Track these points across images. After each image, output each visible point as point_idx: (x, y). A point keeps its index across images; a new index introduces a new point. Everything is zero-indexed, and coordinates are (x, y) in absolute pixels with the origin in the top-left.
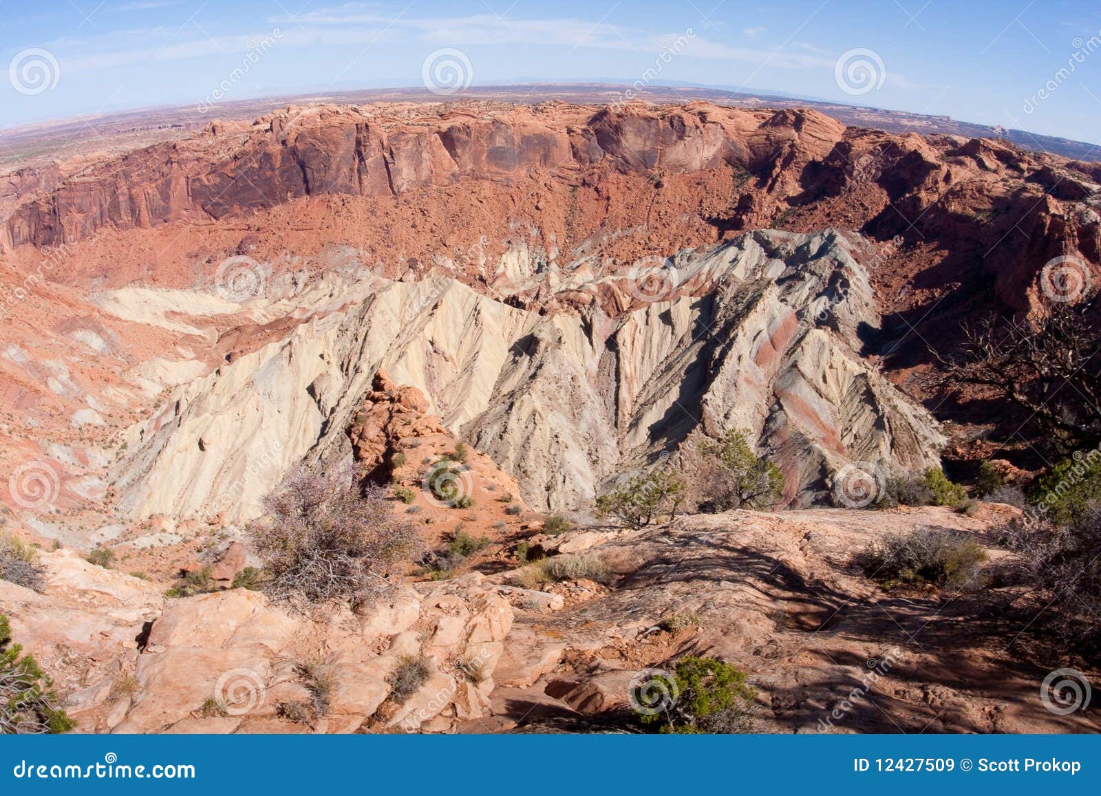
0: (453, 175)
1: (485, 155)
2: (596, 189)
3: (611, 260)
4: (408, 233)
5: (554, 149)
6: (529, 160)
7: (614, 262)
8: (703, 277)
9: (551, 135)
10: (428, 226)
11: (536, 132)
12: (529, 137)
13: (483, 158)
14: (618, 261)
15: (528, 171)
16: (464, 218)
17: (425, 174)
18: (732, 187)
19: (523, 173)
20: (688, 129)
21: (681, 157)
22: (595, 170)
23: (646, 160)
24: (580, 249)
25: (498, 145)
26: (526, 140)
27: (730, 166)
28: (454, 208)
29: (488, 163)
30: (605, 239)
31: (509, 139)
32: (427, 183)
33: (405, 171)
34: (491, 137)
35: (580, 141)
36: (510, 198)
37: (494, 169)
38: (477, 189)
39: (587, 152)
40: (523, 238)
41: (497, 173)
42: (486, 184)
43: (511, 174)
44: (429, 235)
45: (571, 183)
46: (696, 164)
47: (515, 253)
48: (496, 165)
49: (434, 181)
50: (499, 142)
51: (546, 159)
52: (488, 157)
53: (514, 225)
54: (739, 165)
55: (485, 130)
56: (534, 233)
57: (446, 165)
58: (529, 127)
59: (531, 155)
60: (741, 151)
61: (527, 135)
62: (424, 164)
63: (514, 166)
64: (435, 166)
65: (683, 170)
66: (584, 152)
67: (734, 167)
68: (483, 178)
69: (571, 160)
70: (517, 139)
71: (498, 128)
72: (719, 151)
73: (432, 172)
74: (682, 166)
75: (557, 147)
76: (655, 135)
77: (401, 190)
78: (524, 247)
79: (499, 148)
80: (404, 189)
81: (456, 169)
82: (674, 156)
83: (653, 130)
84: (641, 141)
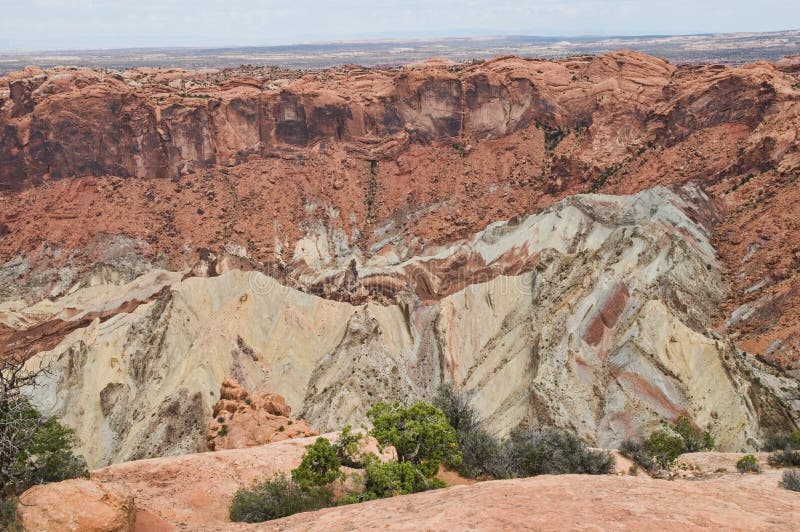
0: (240, 153)
1: (274, 129)
2: (397, 163)
3: (416, 239)
4: (194, 221)
5: (349, 122)
6: (322, 134)
7: (421, 242)
9: (344, 106)
10: (217, 212)
11: (328, 103)
12: (320, 109)
13: (272, 133)
14: (425, 240)
15: (322, 146)
16: (255, 202)
17: (207, 152)
18: (544, 151)
19: (316, 148)
21: (486, 121)
22: (395, 142)
23: (449, 126)
24: (384, 230)
25: (287, 118)
26: (319, 111)
27: (540, 127)
28: (242, 191)
29: (278, 139)
30: (408, 217)
31: (300, 111)
32: (210, 163)
33: (185, 150)
34: (278, 110)
35: (377, 110)
37: (285, 145)
38: (267, 169)
39: (385, 123)
40: (321, 221)
41: (288, 150)
42: (277, 162)
43: (305, 151)
44: (217, 222)
45: (370, 158)
46: (503, 128)
47: (314, 237)
48: (287, 141)
49: (218, 161)
50: (289, 115)
51: (340, 132)
52: (277, 132)
53: (310, 208)
54: (551, 124)
55: (272, 103)
56: (333, 214)
57: (231, 143)
58: (320, 98)
59: (324, 129)
60: (553, 108)
61: (318, 106)
62: (206, 142)
63: (306, 142)
64: (218, 144)
65: (489, 135)
66: (381, 123)
67: (545, 127)
68: (273, 156)
69: (367, 133)
70: (308, 111)
71: (287, 100)
72: (528, 111)
73: (216, 151)
74: (489, 131)
75: (352, 119)
76: (458, 99)
77: (182, 171)
78: (322, 230)
79: (289, 121)
80: (185, 170)
81: (243, 147)
82: (479, 121)
83: (455, 93)
84: (442, 106)
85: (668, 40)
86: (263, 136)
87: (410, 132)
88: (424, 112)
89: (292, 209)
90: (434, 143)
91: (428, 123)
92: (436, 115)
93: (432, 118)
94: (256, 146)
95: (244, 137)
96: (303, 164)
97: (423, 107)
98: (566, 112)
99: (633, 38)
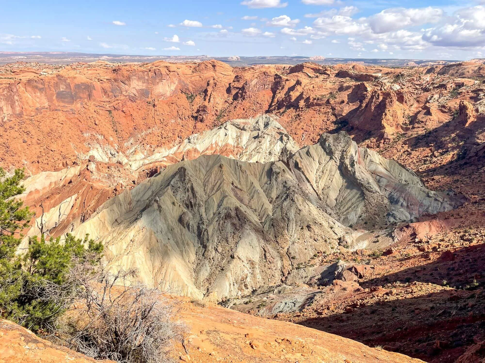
0: (37, 109)
1: (55, 96)
2: (123, 111)
3: (148, 146)
4: (23, 147)
5: (94, 91)
6: (81, 98)
7: (151, 146)
8: (214, 146)
9: (91, 83)
10: (34, 141)
11: (82, 82)
12: (78, 85)
13: (54, 98)
14: (153, 146)
15: (82, 104)
16: (55, 134)
17: (18, 110)
18: (189, 104)
19: (79, 105)
20: (164, 76)
21: (161, 91)
22: (119, 101)
23: (145, 93)
24: (129, 143)
25: (61, 90)
26: (78, 86)
27: (183, 93)
28: (46, 130)
29: (58, 101)
30: (139, 136)
31: (68, 86)
32: (20, 115)
33: (5, 108)
34: (56, 85)
35: (107, 85)
36: (78, 121)
37: (62, 104)
38: (55, 116)
39: (112, 92)
40: (95, 141)
41: (64, 106)
42: (60, 113)
43: (73, 107)
44: (37, 147)
45: (108, 109)
46: (168, 94)
47: (95, 150)
48: (63, 102)
49: (24, 114)
50: (62, 88)
51: (90, 96)
52: (57, 97)
53: (87, 135)
54: (187, 92)
55: (53, 81)
56: (100, 137)
57: (31, 103)
58: (77, 79)
59: (81, 95)
60: (188, 85)
61: (77, 83)
62: (17, 104)
63: (73, 102)
64: (24, 105)
65: (163, 97)
66: (110, 92)
67: (185, 93)
68: (56, 110)
69: (103, 97)
70: (72, 86)
71: (61, 79)
72: (177, 86)
73: (23, 108)
74: (162, 95)
75: (95, 90)
76: (148, 80)
77: (4, 121)
78: (98, 146)
79: (63, 91)
80: (6, 119)
81: (38, 105)
82: (158, 91)
83: (146, 78)
84: (140, 83)
85: (152, 58)
86: (50, 100)
87: (126, 96)
88: (132, 86)
89: (78, 137)
90: (138, 102)
91: (135, 92)
92: (138, 88)
93: (136, 89)
94: (46, 105)
95: (38, 100)
96: (74, 114)
97: (131, 83)
98: (194, 87)
99: (136, 56)
